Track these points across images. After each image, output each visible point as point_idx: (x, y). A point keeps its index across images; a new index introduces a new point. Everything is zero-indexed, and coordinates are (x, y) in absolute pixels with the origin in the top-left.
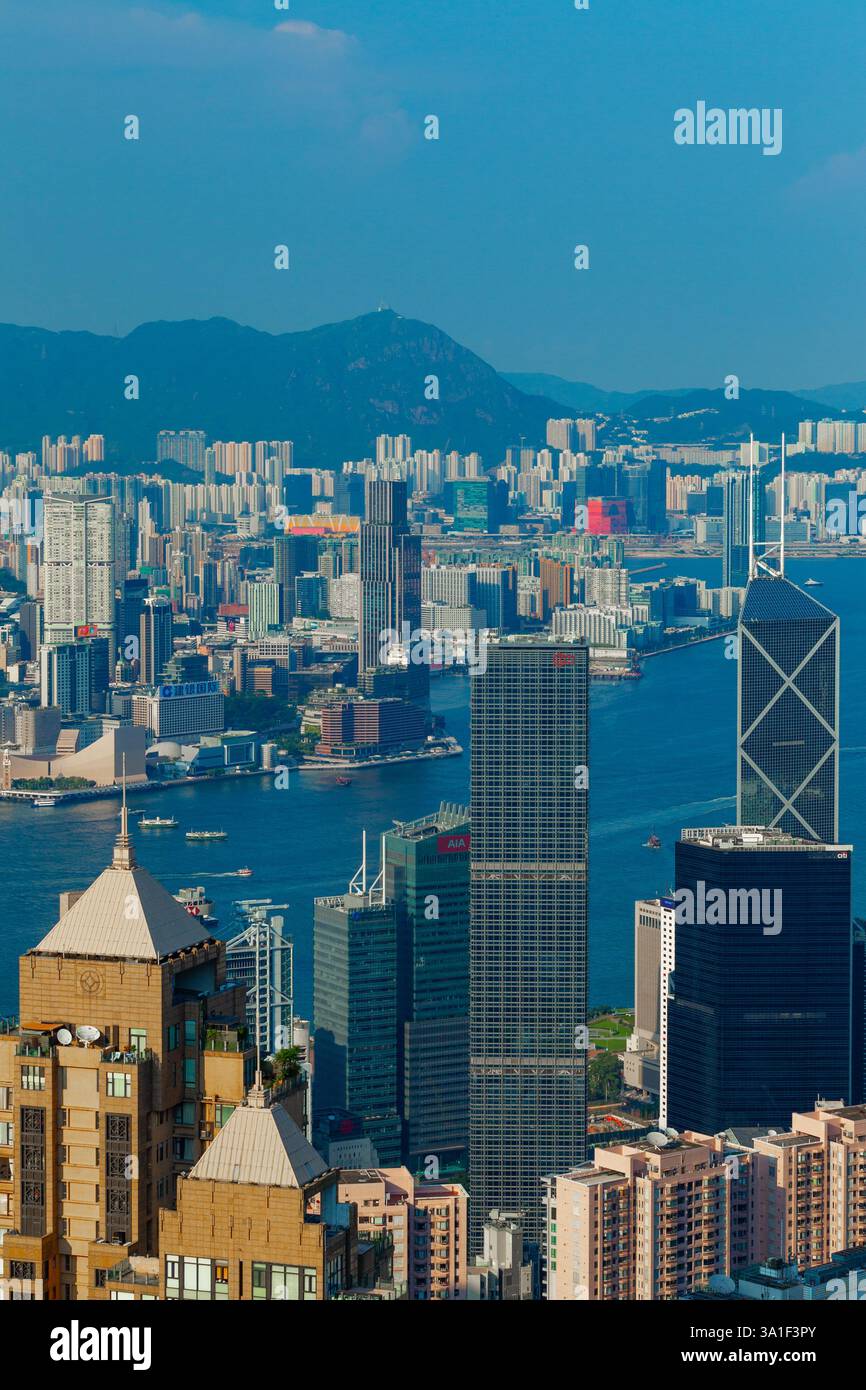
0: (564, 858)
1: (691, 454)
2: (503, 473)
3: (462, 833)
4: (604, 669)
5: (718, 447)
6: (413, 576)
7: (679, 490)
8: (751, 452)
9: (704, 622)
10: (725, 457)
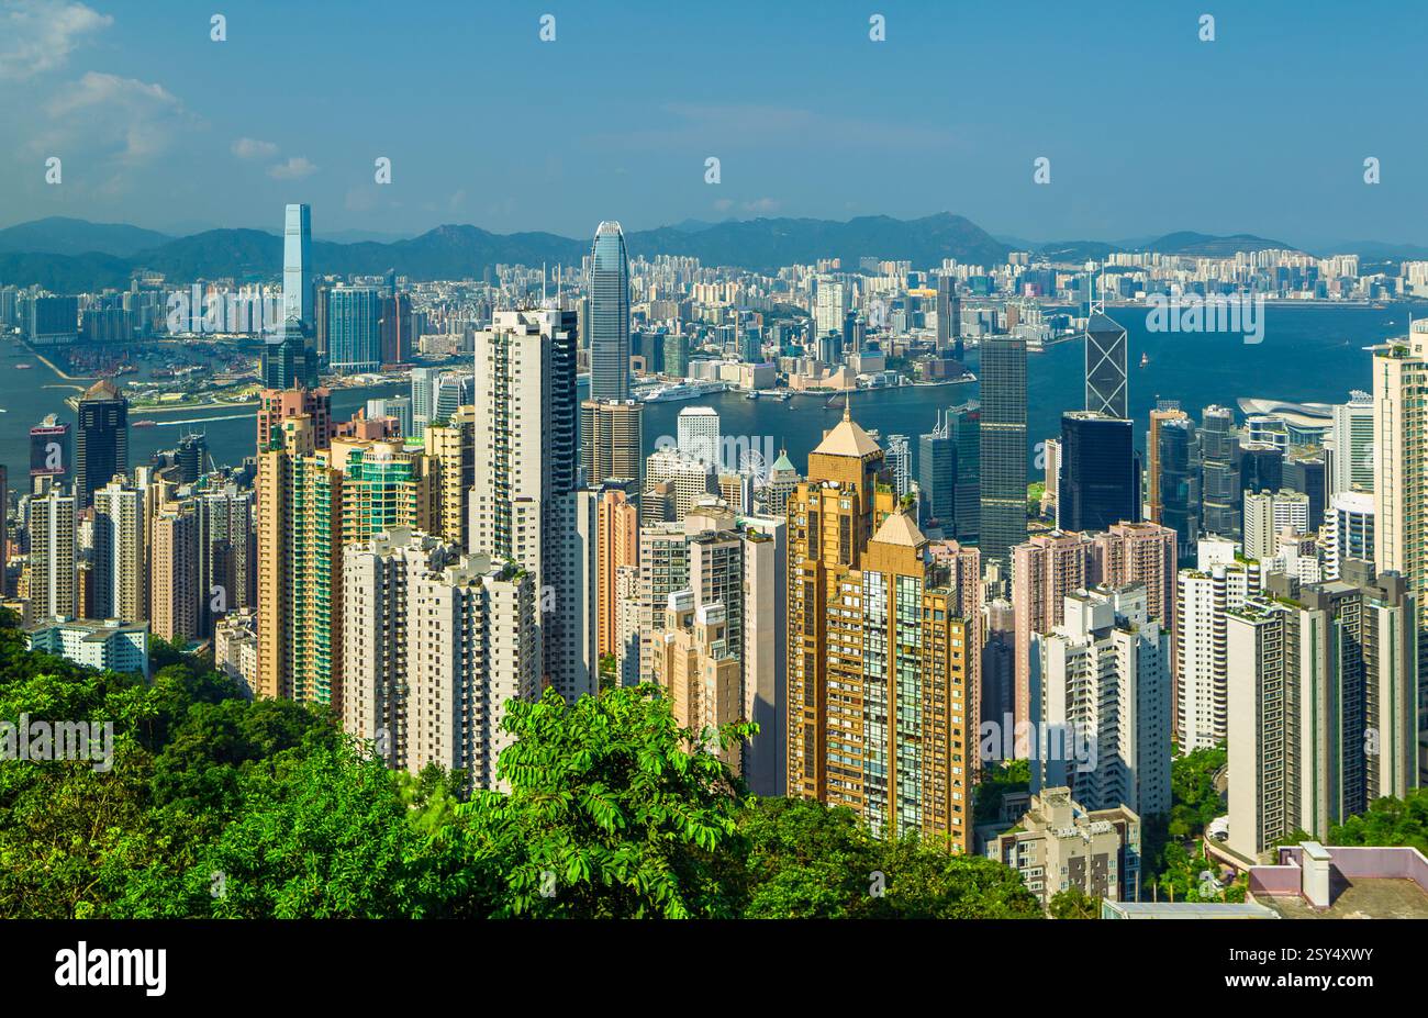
0: (1017, 422)
1: (1065, 266)
2: (992, 273)
3: (976, 413)
4: (1033, 349)
5: (1077, 264)
6: (957, 313)
7: (1062, 280)
8: (1090, 266)
9: (1072, 331)
10: (1080, 268)
